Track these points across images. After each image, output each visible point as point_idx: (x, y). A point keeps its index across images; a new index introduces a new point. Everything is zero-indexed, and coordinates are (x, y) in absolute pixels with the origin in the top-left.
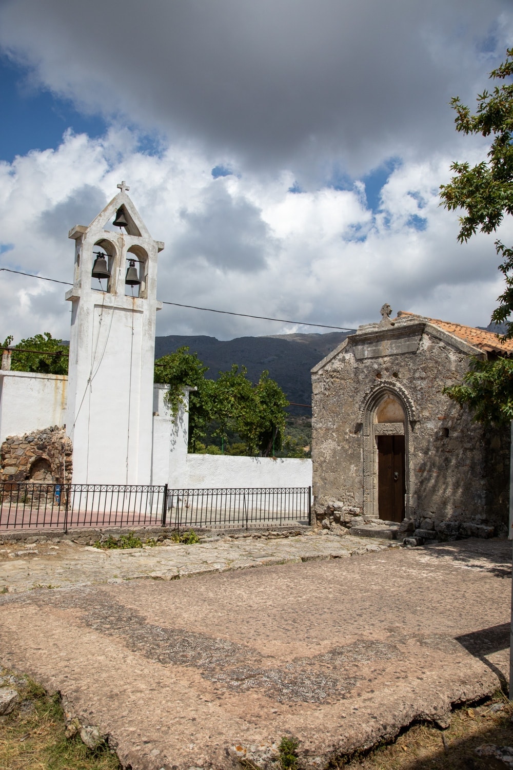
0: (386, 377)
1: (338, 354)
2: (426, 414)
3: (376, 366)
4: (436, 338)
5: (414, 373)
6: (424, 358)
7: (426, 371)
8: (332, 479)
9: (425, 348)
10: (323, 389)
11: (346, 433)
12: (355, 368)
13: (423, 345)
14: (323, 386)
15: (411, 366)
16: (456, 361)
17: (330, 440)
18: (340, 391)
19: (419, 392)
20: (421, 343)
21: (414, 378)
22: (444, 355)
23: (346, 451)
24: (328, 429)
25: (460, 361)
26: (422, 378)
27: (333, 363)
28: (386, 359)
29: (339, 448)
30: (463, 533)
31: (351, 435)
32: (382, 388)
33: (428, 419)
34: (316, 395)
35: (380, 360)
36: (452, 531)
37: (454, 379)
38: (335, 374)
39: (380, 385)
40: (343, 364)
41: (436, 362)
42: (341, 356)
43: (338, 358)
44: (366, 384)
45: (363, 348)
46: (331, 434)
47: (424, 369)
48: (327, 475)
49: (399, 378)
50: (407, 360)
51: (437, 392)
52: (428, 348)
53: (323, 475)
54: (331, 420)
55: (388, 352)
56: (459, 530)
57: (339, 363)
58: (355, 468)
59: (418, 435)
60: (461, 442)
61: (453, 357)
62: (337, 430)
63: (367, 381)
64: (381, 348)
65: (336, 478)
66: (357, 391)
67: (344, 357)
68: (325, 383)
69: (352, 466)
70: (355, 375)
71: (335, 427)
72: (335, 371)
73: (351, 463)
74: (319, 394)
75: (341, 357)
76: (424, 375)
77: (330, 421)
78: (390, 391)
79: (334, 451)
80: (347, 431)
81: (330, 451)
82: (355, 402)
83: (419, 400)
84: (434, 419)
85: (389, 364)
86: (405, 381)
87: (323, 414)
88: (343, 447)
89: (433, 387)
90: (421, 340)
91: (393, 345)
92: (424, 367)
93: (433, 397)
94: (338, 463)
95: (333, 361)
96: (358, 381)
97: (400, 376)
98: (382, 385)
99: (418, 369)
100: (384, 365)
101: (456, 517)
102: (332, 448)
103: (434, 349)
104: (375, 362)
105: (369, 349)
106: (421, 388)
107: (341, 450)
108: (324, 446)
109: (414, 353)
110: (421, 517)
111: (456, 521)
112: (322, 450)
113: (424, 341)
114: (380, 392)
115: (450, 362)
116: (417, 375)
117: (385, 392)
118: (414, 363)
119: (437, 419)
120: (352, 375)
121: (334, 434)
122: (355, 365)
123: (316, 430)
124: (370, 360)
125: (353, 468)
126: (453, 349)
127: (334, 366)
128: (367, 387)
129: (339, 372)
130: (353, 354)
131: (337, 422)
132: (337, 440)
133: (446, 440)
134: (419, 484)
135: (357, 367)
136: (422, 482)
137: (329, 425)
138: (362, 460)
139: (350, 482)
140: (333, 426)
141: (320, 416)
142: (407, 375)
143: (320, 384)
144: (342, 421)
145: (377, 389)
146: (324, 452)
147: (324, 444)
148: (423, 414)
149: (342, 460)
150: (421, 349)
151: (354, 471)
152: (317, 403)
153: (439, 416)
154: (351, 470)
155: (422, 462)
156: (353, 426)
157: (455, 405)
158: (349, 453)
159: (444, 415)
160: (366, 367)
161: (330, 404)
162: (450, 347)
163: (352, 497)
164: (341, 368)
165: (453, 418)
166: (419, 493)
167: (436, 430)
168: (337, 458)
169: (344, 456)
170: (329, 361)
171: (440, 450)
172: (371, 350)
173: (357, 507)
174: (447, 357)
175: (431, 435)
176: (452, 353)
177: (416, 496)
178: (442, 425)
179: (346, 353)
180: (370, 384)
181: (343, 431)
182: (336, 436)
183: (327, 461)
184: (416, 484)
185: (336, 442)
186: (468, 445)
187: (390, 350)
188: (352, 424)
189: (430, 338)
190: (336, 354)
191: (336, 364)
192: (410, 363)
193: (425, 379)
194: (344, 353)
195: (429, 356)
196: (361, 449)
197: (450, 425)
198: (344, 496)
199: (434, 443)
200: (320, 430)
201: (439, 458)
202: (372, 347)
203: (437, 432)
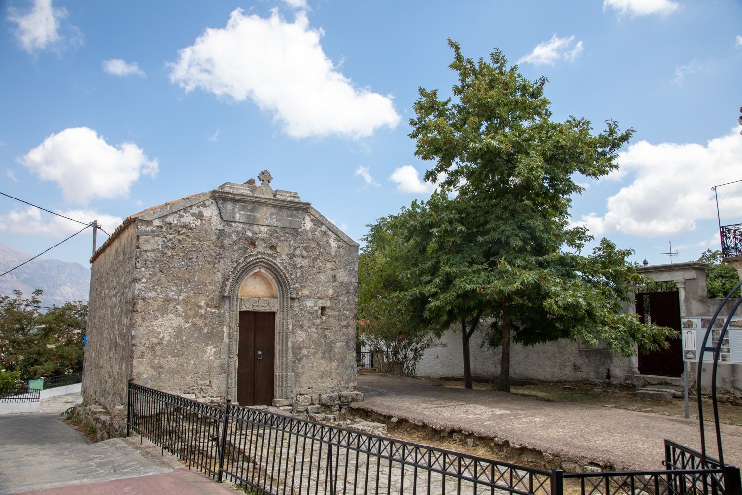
0: (261, 247)
1: (191, 206)
2: (306, 292)
3: (250, 234)
4: (319, 221)
5: (295, 250)
6: (305, 238)
7: (308, 251)
8: (174, 366)
9: (308, 228)
10: (160, 247)
11: (200, 307)
12: (219, 230)
13: (305, 225)
14: (161, 243)
15: (291, 243)
16: (336, 247)
17: (171, 315)
18: (193, 253)
19: (298, 270)
20: (303, 222)
21: (294, 255)
22: (325, 239)
23: (200, 329)
24: (167, 301)
25: (339, 248)
26: (303, 257)
27: (181, 216)
28: (262, 228)
29: (187, 325)
31: (208, 309)
33: (308, 297)
34: (146, 251)
35: (255, 228)
36: (334, 402)
37: (333, 263)
38: (184, 230)
39: (257, 255)
40: (200, 221)
41: (318, 244)
42: (195, 210)
43: (191, 211)
44: (233, 251)
45: (234, 209)
46: (174, 307)
47: (306, 248)
48: (163, 361)
49: (277, 252)
50: (288, 235)
51: (317, 273)
52: (310, 229)
53: (156, 361)
54: (174, 288)
55: (267, 222)
56: (340, 399)
57: (192, 218)
58: (214, 350)
59: (297, 312)
60: (339, 320)
61: (334, 244)
62: (186, 302)
63: (236, 248)
64: (258, 215)
65: (181, 365)
66: (219, 257)
67: (201, 213)
68: (164, 239)
69: (209, 348)
70: (218, 238)
71: (181, 298)
72: (185, 226)
73: (207, 344)
74: (154, 251)
75: (197, 212)
76: (305, 254)
77: (172, 291)
79: (179, 331)
80: (203, 304)
81: (170, 330)
82: (216, 270)
83: (298, 278)
84: (313, 298)
85: (267, 236)
86: (284, 257)
87: (159, 280)
88: (194, 325)
89: (313, 267)
90: (303, 220)
91: (274, 217)
92: (306, 247)
93: (314, 276)
94: (185, 345)
95: (182, 213)
96: (223, 245)
97: (278, 250)
98: (259, 256)
99: (299, 247)
100: (260, 235)
101: (333, 388)
102: (174, 325)
103: (316, 231)
104: (249, 229)
105: (242, 213)
106: (302, 267)
107: (190, 328)
108: (159, 322)
109: (296, 230)
110: (297, 395)
112: (155, 328)
113: (306, 221)
114: (254, 264)
115: (330, 246)
116: (298, 253)
117: (259, 264)
118: (295, 240)
119: (317, 298)
120: (214, 238)
121: (179, 307)
122: (220, 227)
123: (144, 300)
124: (241, 225)
125: (210, 349)
126: (334, 236)
127: (183, 220)
128: (234, 255)
129: (191, 229)
130: (216, 213)
131: (185, 292)
132: (183, 315)
133: (324, 318)
134: (297, 362)
135: (222, 230)
136: (300, 360)
137: (170, 295)
138: (226, 340)
139: (205, 368)
140: (176, 297)
141: (154, 282)
142: (287, 250)
143: (157, 238)
144: (193, 292)
145: (252, 259)
146: (159, 330)
147: (160, 320)
148: (303, 292)
149: (191, 340)
150: (303, 228)
151: (212, 353)
152: (149, 263)
153: (318, 295)
154: (207, 352)
155: (302, 340)
156: (212, 299)
157: (334, 286)
158: (205, 331)
159: (323, 295)
160: (235, 232)
161: (172, 267)
162: (330, 233)
163: (208, 385)
164: (195, 225)
165: (331, 299)
166: (296, 371)
167: (315, 309)
168: (184, 338)
169: (196, 335)
170: (176, 213)
171: (320, 327)
172: (245, 214)
173: (217, 397)
174: (328, 242)
175: (311, 313)
176: (332, 239)
177: (293, 374)
178: (320, 303)
179: (205, 209)
180: (240, 252)
181: (195, 303)
182: (182, 310)
183: (165, 342)
184: (294, 362)
185: (181, 318)
186: (344, 323)
187: (269, 220)
188: (211, 296)
189: (312, 220)
190: (188, 205)
191: (188, 219)
192: (290, 239)
193: (306, 258)
194: (201, 207)
195: (311, 237)
196: (225, 327)
197: (328, 304)
198: (194, 386)
199: (314, 321)
200: (151, 301)
201: (318, 335)
202: (246, 212)
203: (316, 311)
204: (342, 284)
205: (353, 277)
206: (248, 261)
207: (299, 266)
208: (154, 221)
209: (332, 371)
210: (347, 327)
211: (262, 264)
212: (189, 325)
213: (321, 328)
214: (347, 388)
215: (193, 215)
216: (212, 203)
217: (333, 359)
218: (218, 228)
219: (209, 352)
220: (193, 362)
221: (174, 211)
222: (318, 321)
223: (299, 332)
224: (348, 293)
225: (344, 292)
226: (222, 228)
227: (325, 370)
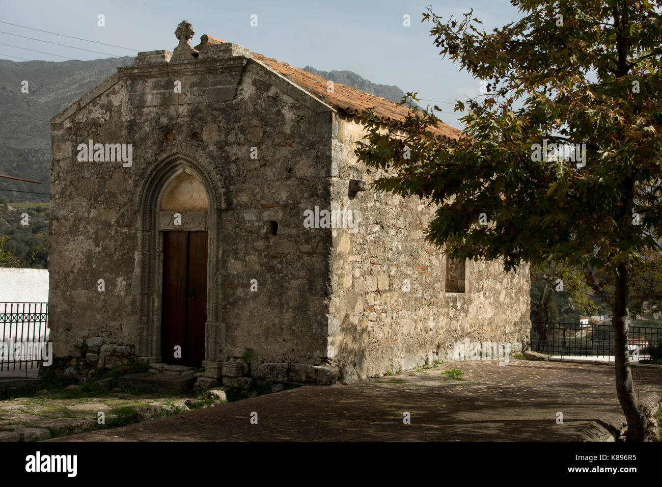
0: (180, 138)
1: (100, 96)
2: (243, 198)
3: (164, 121)
4: (263, 82)
5: (227, 134)
8: (84, 300)
9: (246, 97)
10: (71, 154)
11: (109, 225)
12: (130, 121)
13: (243, 92)
14: (71, 148)
15: (221, 124)
16: (292, 120)
17: (82, 237)
19: (233, 166)
20: (240, 88)
21: (227, 143)
22: (274, 110)
23: (109, 255)
24: (78, 220)
25: (299, 121)
26: (239, 145)
27: (90, 112)
28: (181, 110)
29: (98, 250)
30: (295, 379)
31: (118, 229)
32: (173, 155)
33: (246, 206)
34: (59, 161)
35: (172, 110)
36: (277, 377)
37: (288, 147)
38: (94, 129)
39: (171, 150)
40: (108, 114)
43: (101, 103)
44: (146, 148)
45: (144, 89)
46: (85, 228)
47: (242, 130)
48: (74, 294)
49: (202, 141)
50: (216, 113)
51: (261, 166)
52: (250, 97)
53: (68, 293)
54: (84, 204)
55: (185, 99)
56: (288, 374)
57: (101, 111)
58: (124, 283)
60: (296, 242)
61: (289, 114)
62: (96, 220)
63: (149, 143)
64: (174, 91)
67: (110, 103)
68: (75, 143)
69: (120, 279)
70: (129, 133)
71: (92, 215)
73: (117, 276)
74: (65, 159)
75: (106, 102)
77: (82, 207)
78: (187, 161)
79: (89, 256)
80: (113, 221)
81: (80, 255)
83: (232, 177)
84: (255, 208)
85: (187, 119)
86: (211, 147)
87: (70, 194)
88: (104, 249)
90: (239, 83)
91: (195, 89)
92: (243, 127)
94: (95, 275)
95: (91, 107)
97: (204, 138)
99: (233, 129)
100: (178, 120)
101: (284, 354)
102: (84, 251)
103: (259, 99)
104: (164, 114)
105: (155, 92)
106: (237, 159)
107: (99, 252)
108: (71, 245)
109: (228, 102)
111: (283, 362)
112: (67, 253)
113: (244, 85)
114: (170, 163)
115: (283, 120)
116: (231, 138)
117: (178, 162)
119: (260, 207)
121: (89, 227)
122: (130, 117)
124: (154, 110)
125: (121, 282)
126: (290, 100)
127: (92, 116)
128: (147, 153)
129: (100, 126)
130: (125, 99)
131: (95, 208)
132: (94, 237)
133: (272, 240)
134: (229, 306)
135: (134, 120)
136: (234, 304)
137: (80, 213)
138: (137, 270)
139: (116, 306)
140: (86, 215)
141: (65, 198)
142: (215, 137)
143: (67, 143)
144: (103, 206)
145: (165, 156)
146: (71, 256)
147: (72, 243)
148: (239, 199)
149: (101, 269)
150: (239, 97)
151: (122, 287)
152: (61, 174)
153: (263, 202)
154: (118, 285)
155: (235, 273)
156: (123, 215)
157: (289, 186)
158: (116, 258)
159: (270, 203)
160: (147, 121)
161: (82, 178)
162: (285, 97)
163: (118, 329)
164: (103, 120)
165: (285, 206)
166: (227, 321)
167: (257, 224)
168: (94, 266)
169: (106, 263)
170: (85, 107)
171: (263, 255)
172: (158, 94)
173: (127, 345)
174: (279, 113)
175: (251, 232)
176: (286, 108)
177: (223, 325)
178: (267, 215)
179: (114, 96)
180: (155, 148)
181: (105, 221)
182: (92, 231)
183: (75, 271)
184: (224, 307)
185: (91, 240)
186: (306, 248)
187: (189, 95)
188: (122, 211)
189: (254, 83)
190: (96, 95)
191: (97, 113)
192: (221, 118)
193: (243, 145)
194: (110, 95)
195: (251, 110)
196: (136, 253)
197: (279, 216)
198: (103, 328)
199: (255, 244)
200: (63, 221)
201: (262, 266)
202: (159, 89)
203: (259, 227)
204: (302, 180)
205: (323, 168)
206: (160, 159)
207: (234, 158)
208: (65, 123)
209: (284, 327)
210: (310, 254)
211: (182, 161)
212: (100, 249)
213: (266, 256)
214: (309, 358)
215: (102, 107)
216: (122, 86)
217: (285, 306)
218: (129, 119)
219: (120, 285)
220: (103, 297)
221: (82, 105)
222: (260, 244)
223: (233, 261)
224: (312, 195)
225: (305, 195)
226: (132, 118)
227: (272, 323)
